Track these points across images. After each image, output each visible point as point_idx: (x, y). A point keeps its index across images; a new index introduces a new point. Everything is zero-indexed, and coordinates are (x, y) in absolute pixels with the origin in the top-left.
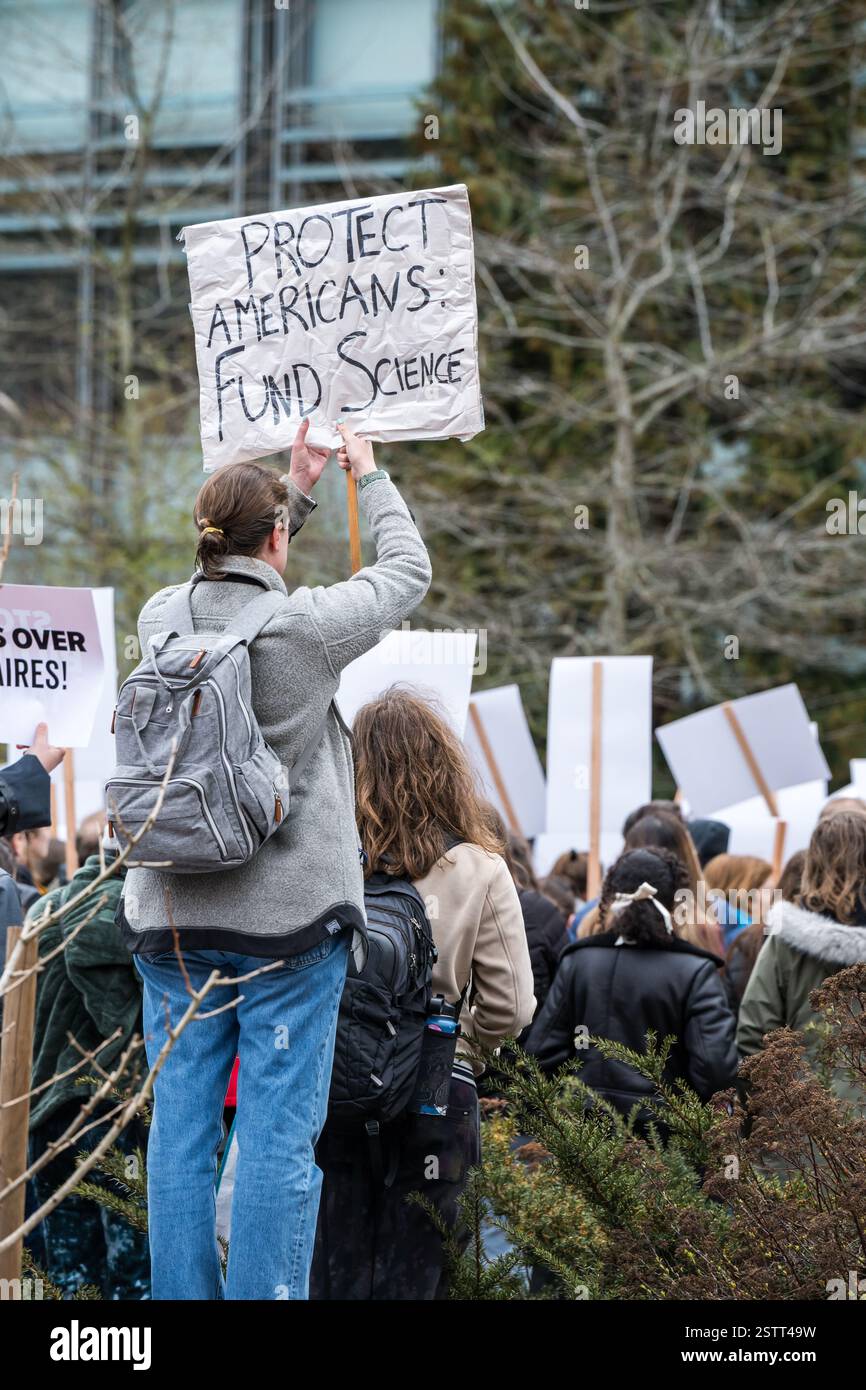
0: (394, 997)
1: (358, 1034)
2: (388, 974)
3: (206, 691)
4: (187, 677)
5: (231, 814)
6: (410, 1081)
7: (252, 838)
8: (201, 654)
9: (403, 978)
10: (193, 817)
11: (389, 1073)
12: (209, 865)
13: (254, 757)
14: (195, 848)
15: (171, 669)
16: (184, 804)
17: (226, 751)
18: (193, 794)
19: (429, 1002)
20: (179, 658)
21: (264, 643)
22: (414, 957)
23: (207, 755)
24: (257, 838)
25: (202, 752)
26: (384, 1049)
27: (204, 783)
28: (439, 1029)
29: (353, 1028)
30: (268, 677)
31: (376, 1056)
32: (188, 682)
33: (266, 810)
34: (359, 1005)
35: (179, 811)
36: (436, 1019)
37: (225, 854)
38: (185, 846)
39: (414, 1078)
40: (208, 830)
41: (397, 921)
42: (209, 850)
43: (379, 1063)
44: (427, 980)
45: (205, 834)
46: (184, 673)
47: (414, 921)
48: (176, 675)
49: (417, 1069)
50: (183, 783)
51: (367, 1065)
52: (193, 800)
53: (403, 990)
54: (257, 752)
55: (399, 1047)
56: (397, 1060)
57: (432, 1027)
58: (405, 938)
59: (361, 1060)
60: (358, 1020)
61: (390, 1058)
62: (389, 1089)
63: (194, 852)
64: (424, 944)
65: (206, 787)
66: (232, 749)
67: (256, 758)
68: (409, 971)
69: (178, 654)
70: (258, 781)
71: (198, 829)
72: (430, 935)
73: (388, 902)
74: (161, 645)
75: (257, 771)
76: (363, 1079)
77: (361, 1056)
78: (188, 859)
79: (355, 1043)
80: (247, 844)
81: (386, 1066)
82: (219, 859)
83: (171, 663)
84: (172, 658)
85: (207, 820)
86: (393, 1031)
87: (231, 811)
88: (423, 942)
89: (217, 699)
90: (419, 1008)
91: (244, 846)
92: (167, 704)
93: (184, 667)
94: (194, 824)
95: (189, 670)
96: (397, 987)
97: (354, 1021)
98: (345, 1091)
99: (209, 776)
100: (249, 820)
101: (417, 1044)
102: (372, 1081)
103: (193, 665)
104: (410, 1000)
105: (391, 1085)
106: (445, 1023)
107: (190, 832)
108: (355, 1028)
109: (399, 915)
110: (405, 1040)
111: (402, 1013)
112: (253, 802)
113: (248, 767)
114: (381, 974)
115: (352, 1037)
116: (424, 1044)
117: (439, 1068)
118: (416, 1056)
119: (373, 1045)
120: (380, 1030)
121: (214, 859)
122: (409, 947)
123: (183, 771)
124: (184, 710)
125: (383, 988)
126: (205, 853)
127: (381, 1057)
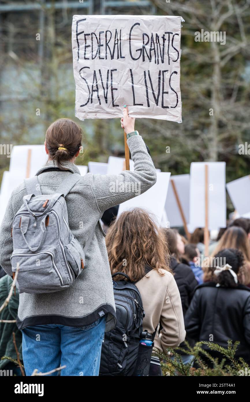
0: (127, 332)
1: (112, 347)
2: (125, 322)
3: (51, 215)
4: (42, 211)
5: (64, 266)
6: (133, 365)
7: (72, 276)
8: (47, 201)
9: (131, 324)
10: (49, 267)
11: (125, 363)
12: (56, 288)
13: (71, 242)
14: (50, 281)
15: (35, 208)
16: (46, 262)
17: (61, 240)
18: (49, 258)
19: (141, 333)
20: (37, 204)
21: (71, 196)
22: (135, 315)
23: (55, 240)
24: (74, 276)
25: (52, 241)
26: (123, 353)
27: (53, 253)
28: (145, 345)
29: (110, 344)
30: (74, 210)
31: (119, 355)
32: (42, 214)
33: (78, 263)
34: (113, 335)
35: (44, 265)
36: (144, 340)
37: (63, 283)
38: (46, 280)
39: (135, 364)
40: (56, 273)
41: (129, 301)
42: (56, 281)
43: (121, 359)
44: (141, 324)
45: (55, 274)
46: (40, 210)
47: (135, 300)
48: (37, 211)
49: (136, 361)
50: (45, 253)
51: (116, 359)
52: (49, 260)
53: (131, 328)
54: (72, 240)
55: (129, 352)
56: (128, 357)
57: (142, 344)
58: (132, 308)
59: (114, 358)
60: (113, 341)
61: (125, 356)
62: (125, 369)
63: (50, 283)
64: (139, 310)
65: (54, 255)
66: (63, 239)
67: (72, 243)
68: (133, 321)
69: (37, 202)
70: (74, 252)
71: (52, 272)
72: (142, 306)
73: (125, 292)
74: (29, 199)
75: (73, 248)
76: (114, 365)
77: (114, 356)
78: (47, 286)
79: (111, 351)
80: (70, 278)
81: (123, 360)
82: (60, 285)
83: (34, 206)
84: (34, 204)
85: (55, 269)
86: (126, 346)
87: (64, 265)
88: (139, 309)
89: (56, 218)
90: (137, 336)
91: (69, 280)
92: (34, 223)
93: (40, 208)
94: (50, 271)
95: (42, 208)
96: (128, 327)
97: (111, 342)
98: (107, 369)
99: (55, 250)
100: (71, 268)
101: (137, 350)
102: (118, 366)
103: (44, 206)
104: (134, 333)
105: (126, 367)
106: (148, 342)
107: (48, 274)
108: (111, 345)
109: (129, 298)
110: (131, 349)
111: (130, 338)
112: (73, 260)
113: (69, 246)
114: (122, 323)
115: (110, 348)
116: (139, 351)
117: (145, 360)
118: (136, 355)
119: (118, 351)
120: (122, 345)
121: (58, 285)
122: (133, 311)
123: (44, 249)
124: (43, 223)
125: (123, 329)
126: (55, 283)
127: (122, 356)
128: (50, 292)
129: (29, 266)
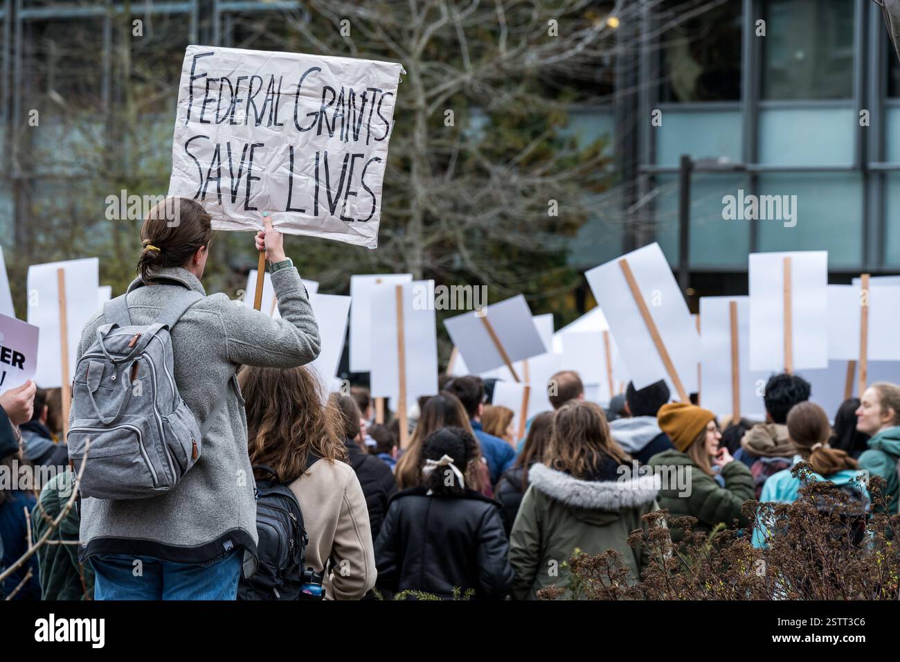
0: (278, 570)
2: (274, 554)
3: (142, 361)
4: (126, 354)
5: (161, 452)
7: (176, 471)
8: (136, 336)
9: (284, 556)
10: (133, 454)
12: (144, 491)
13: (177, 411)
14: (135, 478)
15: (115, 348)
16: (127, 443)
17: (157, 406)
18: (133, 436)
19: (303, 573)
20: (120, 340)
22: (292, 541)
23: (143, 408)
24: (180, 471)
25: (140, 406)
27: (142, 428)
28: (311, 593)
32: (124, 358)
33: (186, 449)
35: (123, 449)
36: (308, 585)
37: (157, 482)
38: (127, 476)
40: (144, 464)
41: (280, 515)
42: (145, 478)
44: (302, 558)
45: (143, 466)
46: (125, 352)
47: (292, 515)
48: (119, 353)
50: (126, 428)
52: (133, 441)
53: (285, 565)
54: (178, 408)
57: (305, 591)
58: (286, 528)
60: (253, 588)
63: (134, 481)
65: (143, 432)
66: (161, 404)
67: (178, 412)
68: (289, 552)
69: (119, 338)
70: (180, 428)
71: (137, 463)
72: (303, 525)
73: (272, 501)
74: (106, 332)
75: (179, 421)
78: (129, 486)
80: (172, 475)
82: (152, 486)
83: (115, 344)
84: (115, 341)
85: (143, 457)
86: (278, 595)
87: (161, 450)
88: (298, 531)
89: (150, 367)
90: (296, 578)
91: (171, 477)
92: (112, 374)
93: (124, 347)
94: (134, 459)
95: (128, 349)
96: (280, 563)
97: (249, 588)
99: (145, 423)
100: (173, 457)
103: (131, 345)
104: (289, 573)
106: (313, 588)
107: (131, 465)
108: (251, 593)
109: (280, 510)
111: (284, 582)
112: (177, 443)
113: (172, 418)
114: (269, 554)
115: (249, 599)
120: (269, 594)
121: (149, 486)
122: (289, 534)
123: (126, 420)
124: (126, 375)
125: (271, 564)
126: (142, 481)
128: (135, 497)
129: (97, 450)
